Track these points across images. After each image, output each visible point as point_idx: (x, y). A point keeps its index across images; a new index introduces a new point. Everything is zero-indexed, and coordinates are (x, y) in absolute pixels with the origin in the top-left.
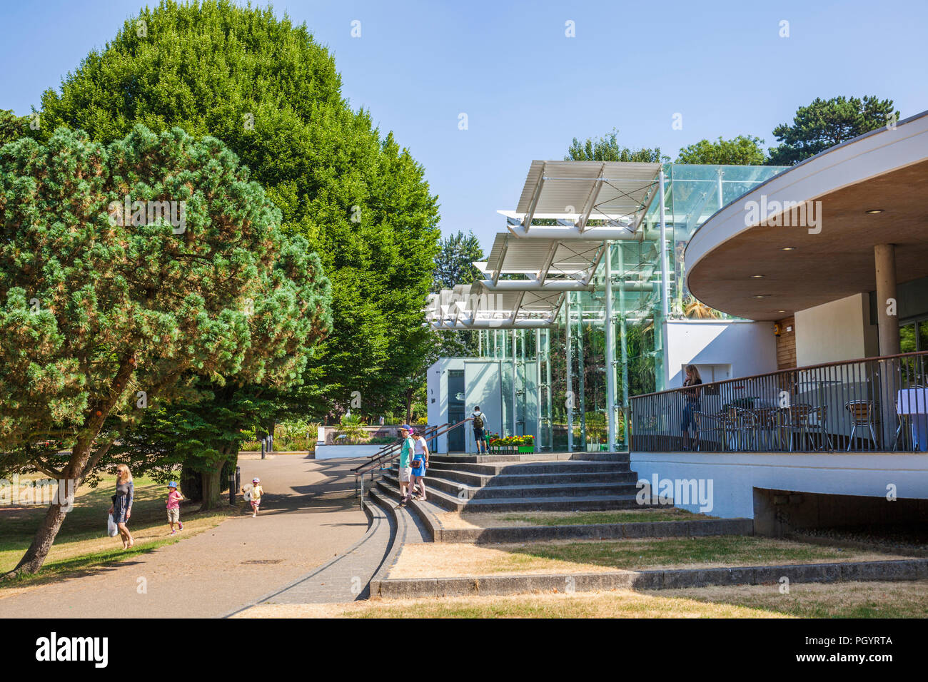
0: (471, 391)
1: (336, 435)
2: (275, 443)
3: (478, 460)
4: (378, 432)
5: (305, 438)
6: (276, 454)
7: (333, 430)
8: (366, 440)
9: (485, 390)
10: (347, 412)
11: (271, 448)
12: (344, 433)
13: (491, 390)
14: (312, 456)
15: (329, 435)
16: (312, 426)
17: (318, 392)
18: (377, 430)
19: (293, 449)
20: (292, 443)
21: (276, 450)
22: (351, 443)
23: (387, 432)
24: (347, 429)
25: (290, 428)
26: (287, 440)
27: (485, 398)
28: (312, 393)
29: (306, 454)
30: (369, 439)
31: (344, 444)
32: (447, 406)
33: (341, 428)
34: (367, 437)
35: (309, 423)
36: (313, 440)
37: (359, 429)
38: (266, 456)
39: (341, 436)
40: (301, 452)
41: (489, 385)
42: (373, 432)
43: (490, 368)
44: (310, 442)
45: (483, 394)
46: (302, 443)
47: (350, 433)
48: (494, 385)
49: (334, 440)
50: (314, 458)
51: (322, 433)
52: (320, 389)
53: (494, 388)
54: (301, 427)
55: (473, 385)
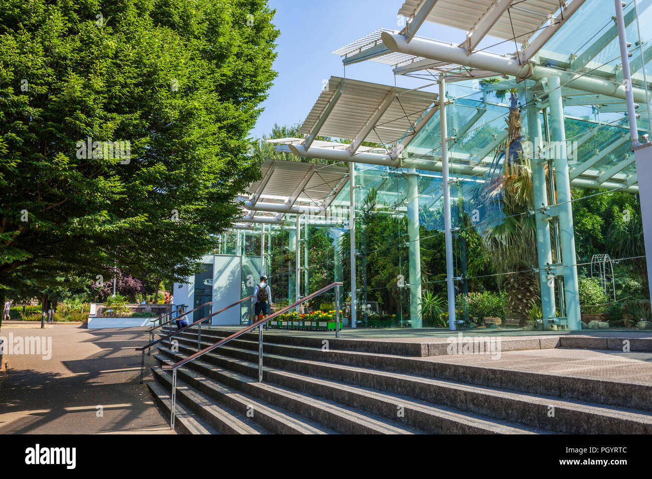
0: (218, 277)
1: (104, 310)
2: (57, 315)
3: (423, 352)
4: (137, 308)
5: (80, 312)
6: (56, 324)
7: (103, 307)
8: (128, 314)
9: (229, 277)
10: (113, 293)
11: (52, 319)
12: (111, 309)
13: (234, 276)
14: (85, 326)
15: (100, 310)
16: (86, 305)
17: (108, 227)
18: (137, 307)
19: (70, 320)
20: (69, 316)
21: (56, 321)
22: (117, 317)
23: (144, 308)
24: (113, 305)
25: (70, 306)
26: (66, 314)
27: (229, 283)
28: (98, 228)
29: (80, 324)
30: (131, 313)
31: (111, 317)
32: (193, 290)
33: (109, 305)
34: (128, 312)
35: (83, 302)
36: (86, 313)
37: (122, 306)
38: (45, 326)
39: (109, 311)
40: (76, 322)
41: (233, 273)
42: (133, 308)
43: (233, 260)
44: (83, 315)
45: (228, 280)
46: (77, 315)
47: (115, 309)
48: (237, 273)
49: (102, 314)
50: (87, 328)
51: (94, 308)
52: (111, 223)
53: (236, 276)
54: (78, 304)
55: (221, 272)
